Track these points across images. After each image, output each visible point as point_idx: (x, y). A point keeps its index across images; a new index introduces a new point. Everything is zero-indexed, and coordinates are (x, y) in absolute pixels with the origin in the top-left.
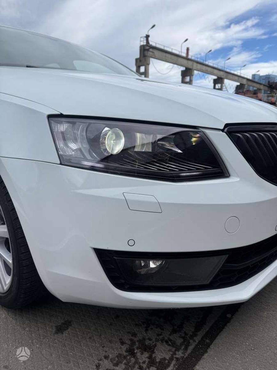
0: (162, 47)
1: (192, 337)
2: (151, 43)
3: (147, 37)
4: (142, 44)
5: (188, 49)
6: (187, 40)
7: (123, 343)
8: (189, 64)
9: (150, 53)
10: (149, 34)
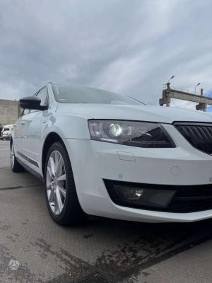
0: (180, 90)
1: (162, 251)
2: (171, 88)
3: (168, 84)
4: (164, 89)
5: (202, 90)
6: (199, 84)
7: (119, 247)
8: (202, 100)
9: (170, 95)
10: (170, 82)
